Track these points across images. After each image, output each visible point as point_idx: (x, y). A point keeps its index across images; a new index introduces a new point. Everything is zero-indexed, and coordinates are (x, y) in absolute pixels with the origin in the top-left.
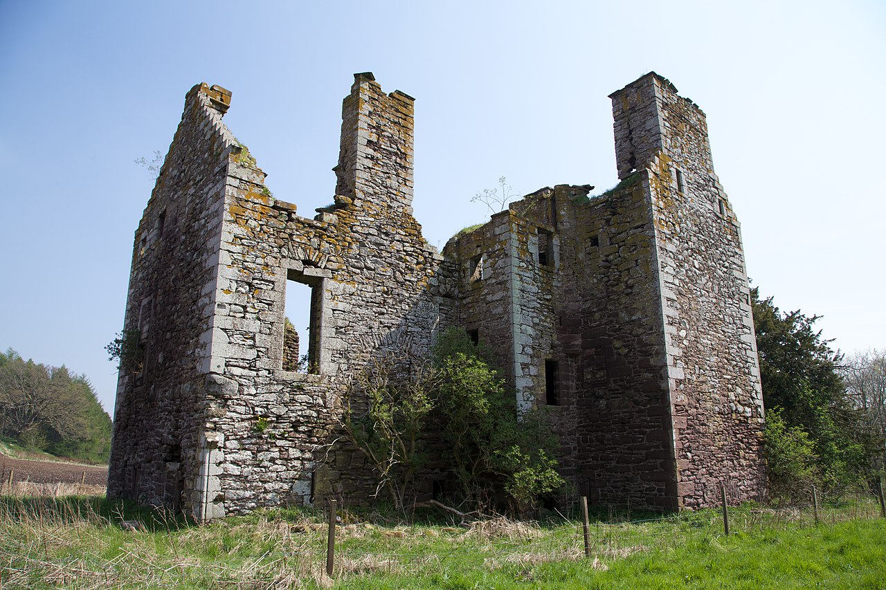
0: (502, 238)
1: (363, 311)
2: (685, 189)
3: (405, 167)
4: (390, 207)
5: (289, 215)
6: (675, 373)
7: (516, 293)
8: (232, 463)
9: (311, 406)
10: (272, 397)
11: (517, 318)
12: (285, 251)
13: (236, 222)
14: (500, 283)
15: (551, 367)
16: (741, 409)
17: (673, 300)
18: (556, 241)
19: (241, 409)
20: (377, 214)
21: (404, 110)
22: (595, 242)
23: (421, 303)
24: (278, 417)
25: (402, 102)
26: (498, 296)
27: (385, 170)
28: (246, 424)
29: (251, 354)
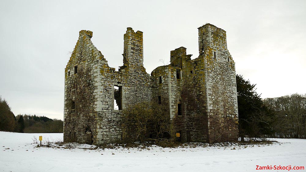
0: (167, 73)
1: (132, 93)
2: (217, 57)
3: (141, 53)
4: (137, 65)
5: (114, 71)
6: (210, 108)
7: (170, 87)
8: (105, 132)
9: (121, 118)
10: (112, 116)
11: (170, 94)
12: (113, 81)
13: (102, 75)
14: (166, 85)
15: (179, 106)
16: (230, 116)
17: (210, 89)
18: (181, 72)
19: (106, 119)
20: (134, 68)
21: (140, 36)
22: (191, 72)
23: (146, 90)
24: (114, 121)
25: (140, 34)
26: (166, 88)
27: (136, 55)
28: (107, 123)
29: (107, 106)
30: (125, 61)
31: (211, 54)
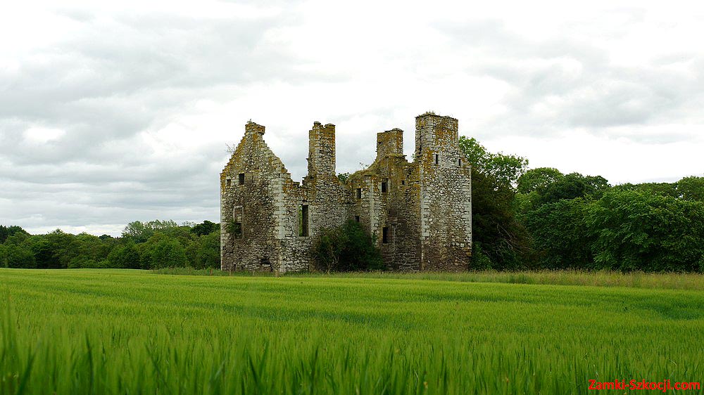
1: (321, 214)
2: (439, 162)
3: (332, 156)
4: (328, 174)
5: (298, 186)
6: (425, 234)
7: (372, 205)
9: (307, 246)
10: (297, 245)
11: (372, 214)
13: (284, 192)
14: (367, 201)
15: (385, 230)
16: (458, 244)
17: (427, 209)
18: (389, 182)
20: (324, 178)
21: (331, 132)
22: (403, 182)
23: (339, 208)
24: (299, 250)
25: (331, 128)
26: (366, 205)
27: (326, 160)
28: (291, 253)
30: (310, 167)
31: (430, 158)
